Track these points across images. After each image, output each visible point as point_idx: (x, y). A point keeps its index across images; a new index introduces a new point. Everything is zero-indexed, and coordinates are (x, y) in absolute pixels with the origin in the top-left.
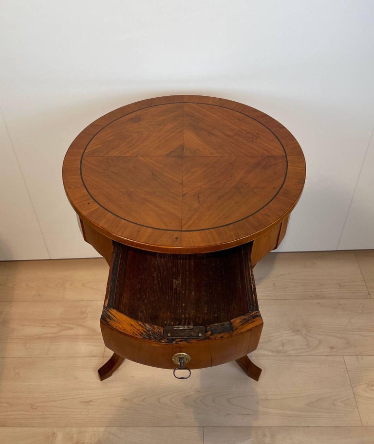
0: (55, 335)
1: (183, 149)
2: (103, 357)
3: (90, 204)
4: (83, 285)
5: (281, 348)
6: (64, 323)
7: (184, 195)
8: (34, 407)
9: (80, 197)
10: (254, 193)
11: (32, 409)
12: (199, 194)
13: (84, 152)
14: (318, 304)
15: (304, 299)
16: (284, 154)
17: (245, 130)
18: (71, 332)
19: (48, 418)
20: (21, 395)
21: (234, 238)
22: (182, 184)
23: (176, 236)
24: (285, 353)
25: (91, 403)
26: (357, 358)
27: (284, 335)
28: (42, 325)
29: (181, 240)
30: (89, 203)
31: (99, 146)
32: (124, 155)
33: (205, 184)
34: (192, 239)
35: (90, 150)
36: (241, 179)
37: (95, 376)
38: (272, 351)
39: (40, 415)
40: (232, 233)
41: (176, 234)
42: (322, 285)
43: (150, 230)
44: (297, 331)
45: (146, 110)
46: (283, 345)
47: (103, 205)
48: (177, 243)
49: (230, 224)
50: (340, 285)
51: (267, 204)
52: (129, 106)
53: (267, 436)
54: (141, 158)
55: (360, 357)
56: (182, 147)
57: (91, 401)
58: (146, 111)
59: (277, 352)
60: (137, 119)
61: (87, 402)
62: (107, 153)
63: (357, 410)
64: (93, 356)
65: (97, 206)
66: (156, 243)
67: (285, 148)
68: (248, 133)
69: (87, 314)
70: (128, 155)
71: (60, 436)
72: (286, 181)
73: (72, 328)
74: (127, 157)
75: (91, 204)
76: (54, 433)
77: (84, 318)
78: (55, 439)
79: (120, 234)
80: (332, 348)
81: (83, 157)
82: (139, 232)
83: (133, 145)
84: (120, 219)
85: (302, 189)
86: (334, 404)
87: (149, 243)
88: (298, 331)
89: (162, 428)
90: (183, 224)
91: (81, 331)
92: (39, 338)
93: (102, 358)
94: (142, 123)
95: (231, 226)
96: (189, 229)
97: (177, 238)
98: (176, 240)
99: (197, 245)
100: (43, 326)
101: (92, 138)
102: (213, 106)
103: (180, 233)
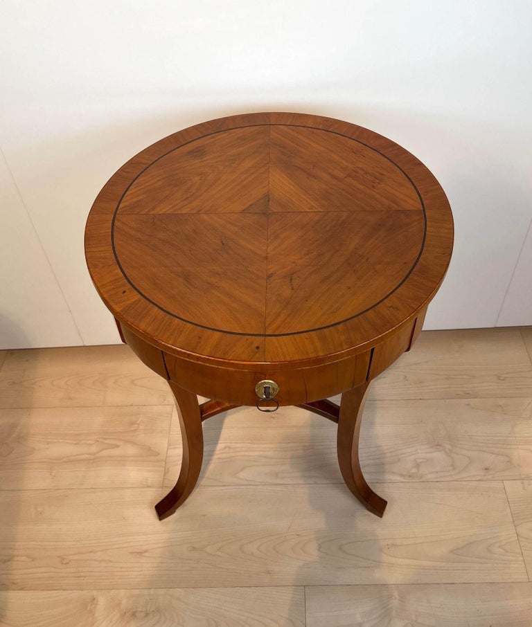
0: (92, 457)
1: (269, 201)
2: (162, 487)
3: (126, 293)
4: (132, 382)
5: (414, 470)
6: (106, 439)
7: (269, 277)
8: (65, 562)
9: (111, 282)
10: (376, 271)
11: (63, 564)
12: (292, 274)
13: (118, 207)
14: (468, 405)
15: (448, 399)
16: (422, 209)
17: (362, 169)
18: (116, 452)
19: (85, 577)
20: (46, 543)
21: (345, 347)
22: (266, 258)
23: (257, 345)
24: (421, 477)
25: (146, 554)
26: (523, 483)
27: (420, 451)
28: (75, 442)
29: (264, 351)
30: (124, 292)
31: (140, 198)
32: (179, 212)
33: (302, 258)
34: (281, 349)
35: (127, 203)
36: (356, 249)
37: (151, 514)
38: (403, 476)
39: (73, 573)
40: (343, 338)
41: (258, 341)
42: (474, 377)
43: (217, 335)
44: (437, 446)
45: (213, 138)
46: (418, 465)
47: (146, 295)
48: (257, 355)
49: (339, 323)
50: (499, 378)
51: (395, 290)
52: (186, 131)
53: (395, 598)
54: (205, 217)
55: (526, 482)
56: (267, 197)
57: (146, 551)
58: (213, 140)
59: (410, 476)
60: (199, 153)
61: (140, 553)
62: (153, 209)
63: (522, 559)
64: (148, 487)
65: (137, 297)
66: (226, 357)
67: (422, 196)
68: (366, 173)
69: (139, 424)
70: (184, 211)
71: (102, 601)
72: (423, 252)
73: (118, 446)
74: (182, 215)
75: (127, 291)
76: (94, 599)
77: (135, 431)
78: (95, 607)
79: (170, 342)
80: (486, 469)
81: (117, 216)
82: (200, 338)
83: (193, 195)
84: (172, 317)
85: (448, 265)
86: (489, 551)
87: (215, 356)
88: (439, 445)
89: (246, 589)
90: (266, 325)
91: (131, 450)
92: (71, 461)
93: (161, 489)
94: (207, 158)
95: (340, 327)
96: (277, 333)
97: (258, 348)
98: (256, 350)
99: (288, 359)
100: (76, 444)
101: (131, 185)
102: (315, 130)
103: (262, 338)
